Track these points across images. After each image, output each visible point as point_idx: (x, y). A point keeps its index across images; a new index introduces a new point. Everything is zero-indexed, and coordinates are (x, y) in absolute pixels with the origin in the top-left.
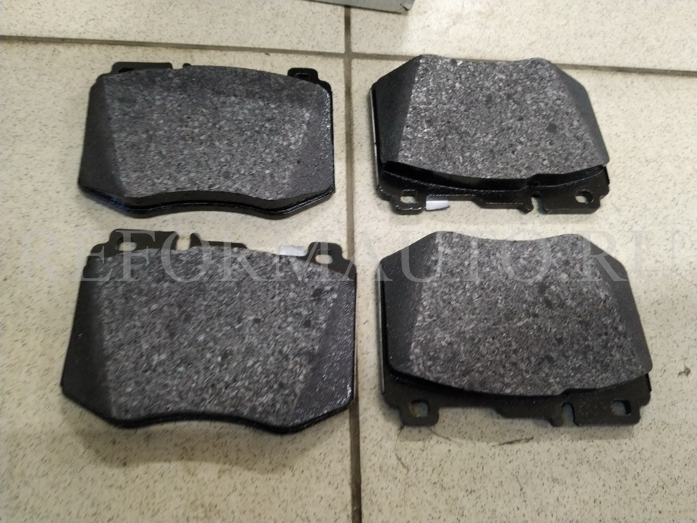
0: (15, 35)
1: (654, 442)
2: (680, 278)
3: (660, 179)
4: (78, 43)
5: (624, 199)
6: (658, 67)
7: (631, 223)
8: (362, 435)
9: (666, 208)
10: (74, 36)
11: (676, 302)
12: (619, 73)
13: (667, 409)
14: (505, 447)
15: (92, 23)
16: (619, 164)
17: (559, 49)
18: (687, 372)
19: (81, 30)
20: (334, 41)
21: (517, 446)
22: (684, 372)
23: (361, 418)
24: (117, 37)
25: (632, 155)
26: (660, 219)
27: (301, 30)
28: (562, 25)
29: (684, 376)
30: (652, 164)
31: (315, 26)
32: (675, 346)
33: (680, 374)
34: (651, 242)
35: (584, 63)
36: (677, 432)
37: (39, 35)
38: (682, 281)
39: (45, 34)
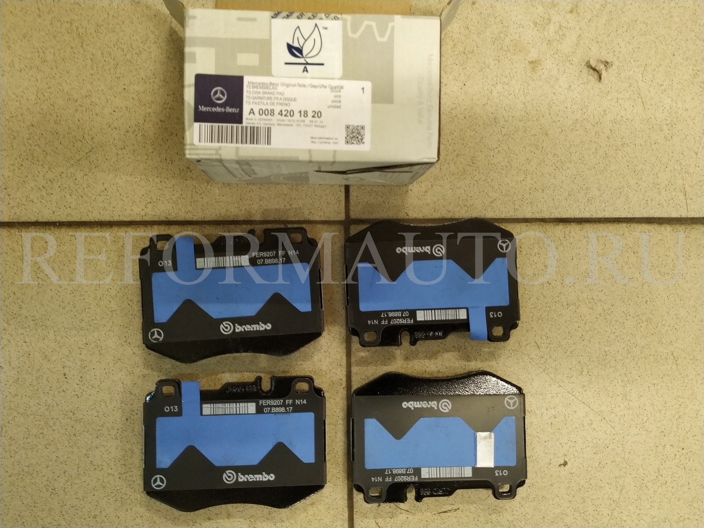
0: (93, 220)
1: (534, 509)
2: (573, 397)
3: (576, 319)
4: (142, 225)
5: (544, 338)
6: (595, 216)
7: (546, 357)
8: (355, 510)
9: (575, 343)
10: (138, 219)
11: (567, 417)
12: (561, 223)
13: (547, 488)
14: (441, 514)
15: (150, 206)
16: (546, 309)
17: (515, 205)
18: (565, 464)
19: (143, 213)
20: (336, 210)
21: (449, 514)
22: (563, 464)
23: (354, 500)
24: (171, 218)
25: (557, 300)
26: (568, 353)
27: (311, 201)
28: (521, 181)
29: (563, 466)
30: (571, 307)
31: (321, 197)
32: (561, 446)
33: (560, 465)
34: (558, 371)
35: (534, 217)
36: (551, 502)
37: (111, 220)
38: (575, 400)
39: (116, 219)
